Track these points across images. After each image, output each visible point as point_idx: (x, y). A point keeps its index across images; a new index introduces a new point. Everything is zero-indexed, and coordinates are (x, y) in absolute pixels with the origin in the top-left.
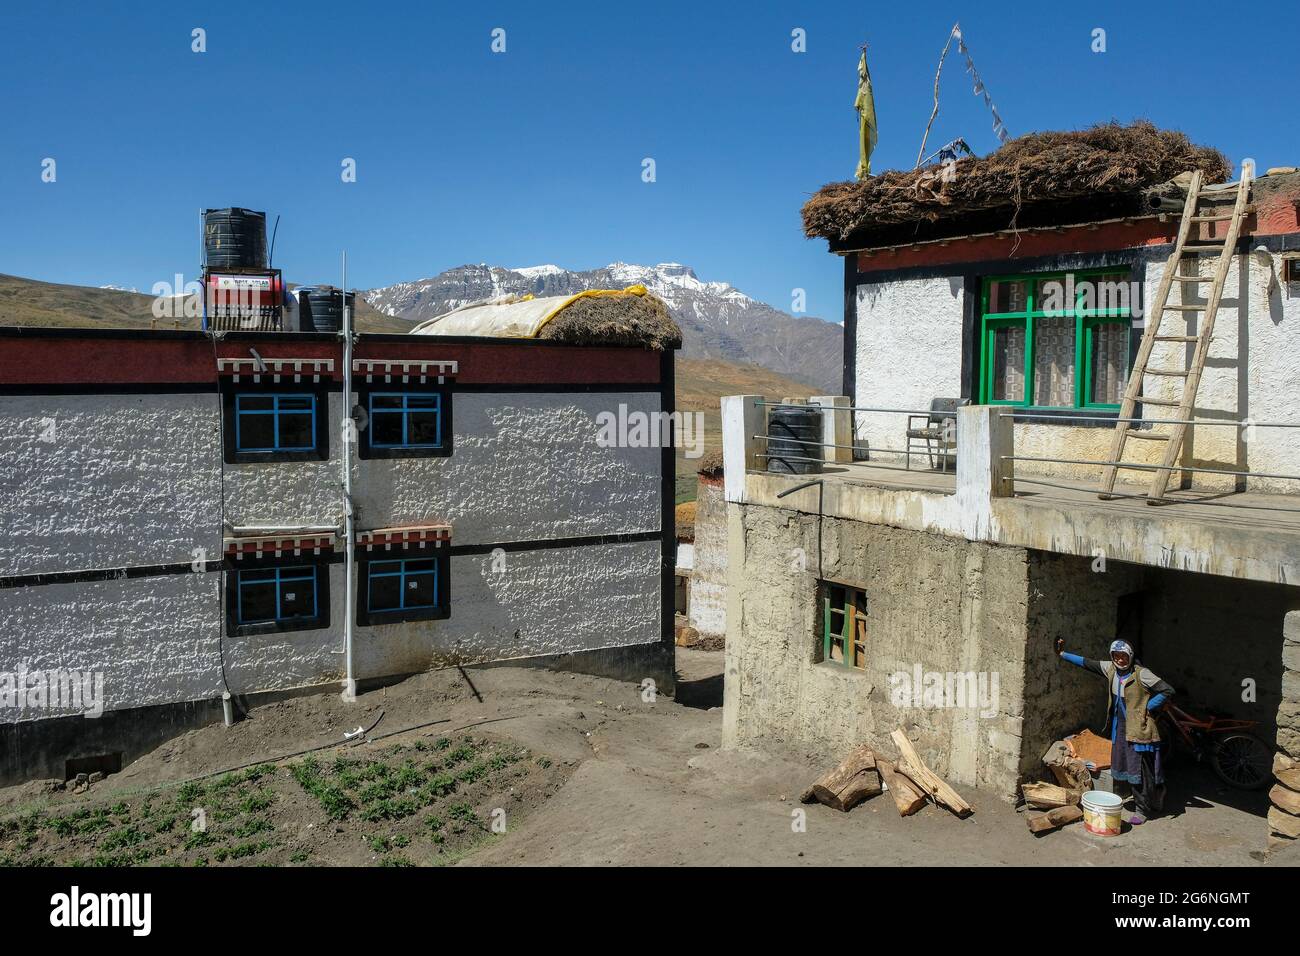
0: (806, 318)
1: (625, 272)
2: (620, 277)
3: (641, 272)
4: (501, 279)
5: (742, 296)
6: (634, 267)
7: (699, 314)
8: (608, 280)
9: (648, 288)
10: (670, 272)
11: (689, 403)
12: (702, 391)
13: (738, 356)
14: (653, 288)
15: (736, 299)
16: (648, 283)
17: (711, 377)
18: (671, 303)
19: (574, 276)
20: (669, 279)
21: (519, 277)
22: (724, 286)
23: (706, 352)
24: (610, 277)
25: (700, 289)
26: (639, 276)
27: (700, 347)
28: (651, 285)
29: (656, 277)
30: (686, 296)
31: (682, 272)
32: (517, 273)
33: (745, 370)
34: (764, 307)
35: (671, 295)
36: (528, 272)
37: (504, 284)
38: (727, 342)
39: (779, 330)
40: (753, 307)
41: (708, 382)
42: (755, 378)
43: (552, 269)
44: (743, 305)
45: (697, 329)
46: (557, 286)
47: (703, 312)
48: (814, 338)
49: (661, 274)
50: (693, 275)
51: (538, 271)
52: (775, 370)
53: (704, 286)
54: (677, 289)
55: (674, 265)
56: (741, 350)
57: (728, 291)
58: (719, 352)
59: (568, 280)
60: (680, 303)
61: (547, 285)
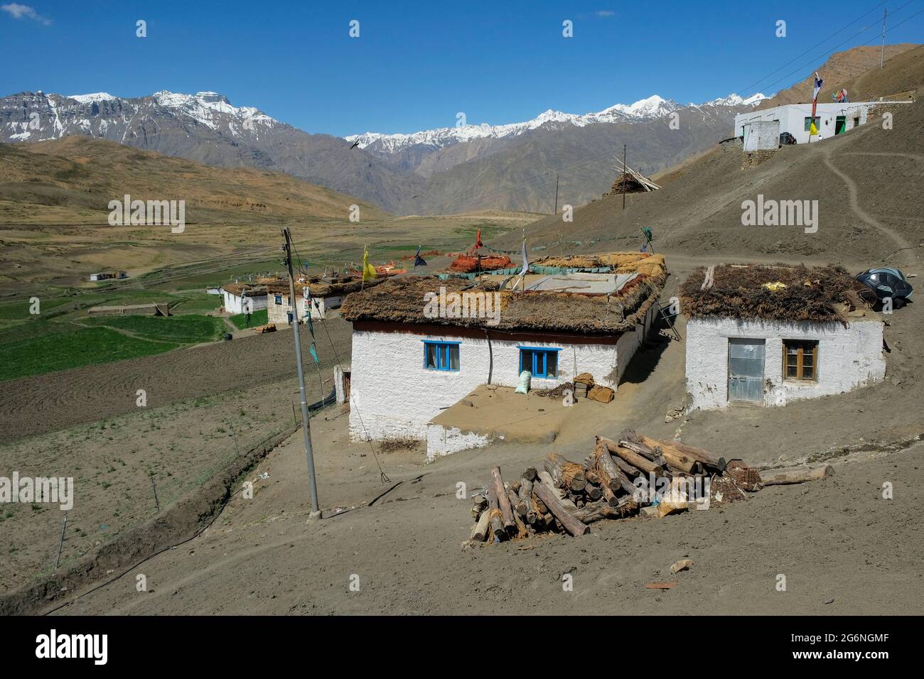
0: (319, 134)
1: (170, 99)
2: (166, 103)
3: (184, 99)
4: (59, 105)
5: (267, 118)
6: (177, 94)
7: (234, 133)
8: (154, 105)
9: (191, 112)
10: (208, 99)
11: (215, 202)
12: (227, 192)
13: (268, 165)
14: (194, 112)
15: (263, 121)
16: (191, 108)
17: (238, 181)
18: (210, 124)
19: (125, 102)
20: (207, 105)
21: (75, 103)
22: (253, 110)
23: (241, 162)
24: (156, 103)
25: (234, 113)
26: (182, 102)
27: (236, 159)
28: (193, 109)
29: (196, 103)
30: (223, 118)
31: (217, 99)
32: (73, 99)
33: (267, 175)
34: (286, 127)
35: (210, 118)
36: (82, 99)
37: (62, 109)
38: (258, 154)
39: (299, 144)
40: (277, 126)
41: (235, 185)
42: (275, 181)
43: (105, 96)
44: (270, 125)
45: (233, 144)
46: (110, 111)
47: (238, 131)
48: (325, 150)
49: (201, 101)
50: (228, 102)
51: (92, 98)
52: (297, 175)
53: (237, 110)
54: (215, 112)
55: (211, 93)
56: (270, 160)
57: (256, 114)
58: (252, 162)
59: (120, 105)
60: (218, 124)
61: (101, 109)
